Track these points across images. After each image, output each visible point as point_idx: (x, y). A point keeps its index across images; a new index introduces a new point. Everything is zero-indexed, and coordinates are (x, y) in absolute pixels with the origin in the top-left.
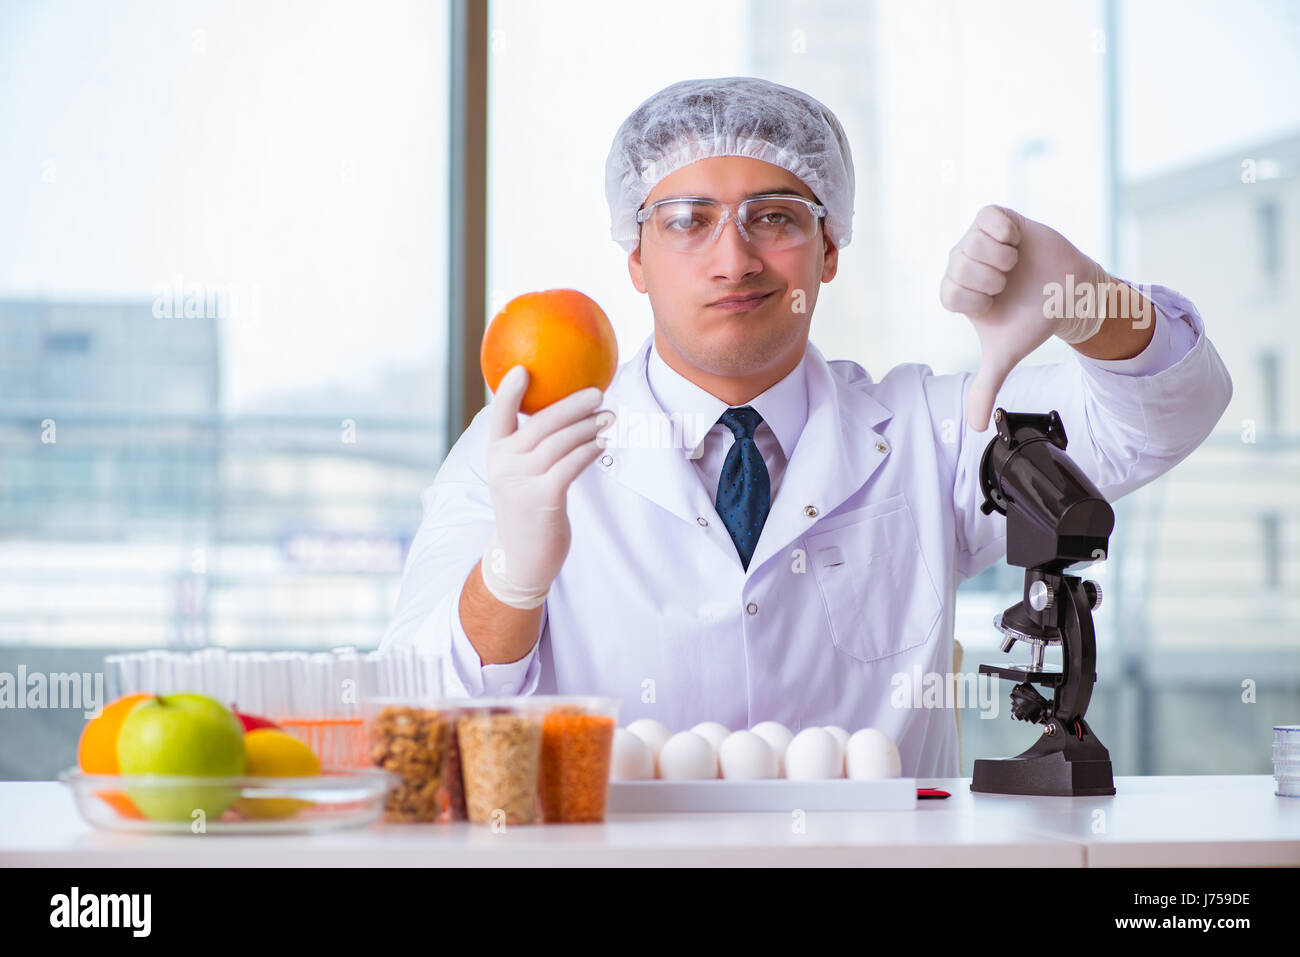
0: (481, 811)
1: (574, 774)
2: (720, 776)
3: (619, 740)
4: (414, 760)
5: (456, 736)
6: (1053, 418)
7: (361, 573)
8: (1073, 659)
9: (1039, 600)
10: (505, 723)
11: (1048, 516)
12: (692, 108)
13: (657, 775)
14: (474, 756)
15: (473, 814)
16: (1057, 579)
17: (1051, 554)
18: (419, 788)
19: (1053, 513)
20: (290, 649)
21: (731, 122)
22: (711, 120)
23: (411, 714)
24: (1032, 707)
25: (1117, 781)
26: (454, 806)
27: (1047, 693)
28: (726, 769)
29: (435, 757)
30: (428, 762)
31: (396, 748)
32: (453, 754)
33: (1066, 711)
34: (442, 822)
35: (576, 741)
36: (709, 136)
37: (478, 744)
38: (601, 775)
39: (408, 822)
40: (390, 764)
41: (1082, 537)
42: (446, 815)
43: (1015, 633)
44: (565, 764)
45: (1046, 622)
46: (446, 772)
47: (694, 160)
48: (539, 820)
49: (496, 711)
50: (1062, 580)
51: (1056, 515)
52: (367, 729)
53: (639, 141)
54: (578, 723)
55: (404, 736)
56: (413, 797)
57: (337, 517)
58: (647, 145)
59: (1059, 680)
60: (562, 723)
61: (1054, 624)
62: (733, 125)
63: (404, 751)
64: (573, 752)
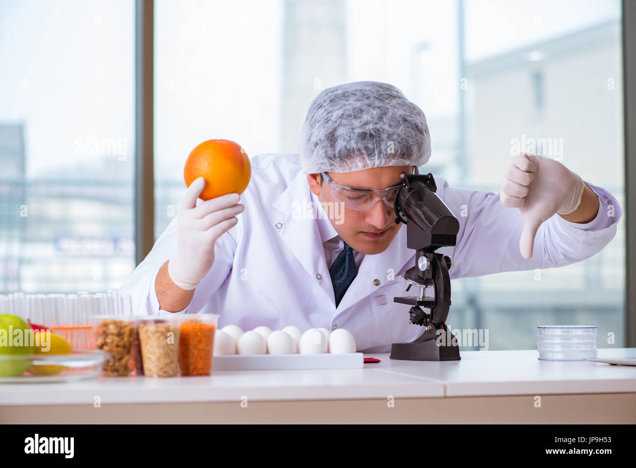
0: (150, 370)
1: (196, 352)
2: (268, 353)
3: (218, 335)
4: (117, 346)
5: (138, 334)
7: (93, 256)
8: (440, 294)
9: (422, 266)
10: (162, 327)
11: (428, 226)
12: (363, 142)
13: (237, 353)
14: (146, 344)
15: (146, 372)
16: (432, 255)
17: (428, 243)
18: (120, 359)
19: (429, 223)
20: (56, 293)
22: (374, 149)
23: (115, 323)
24: (420, 318)
25: (462, 354)
26: (137, 368)
27: (427, 311)
28: (270, 350)
29: (127, 345)
30: (124, 347)
31: (109, 340)
32: (136, 343)
33: (436, 320)
34: (132, 376)
35: (196, 336)
36: (373, 158)
37: (149, 338)
38: (209, 352)
39: (115, 376)
40: (106, 348)
41: (443, 235)
42: (134, 373)
43: (410, 282)
44: (191, 347)
45: (426, 276)
46: (133, 351)
47: (364, 169)
48: (179, 375)
49: (158, 322)
50: (434, 256)
51: (431, 224)
52: (94, 331)
53: (335, 156)
54: (198, 327)
55: (113, 334)
56: (117, 364)
57: (83, 229)
58: (339, 159)
59: (433, 305)
60: (190, 327)
61: (430, 277)
62: (386, 154)
63: (112, 342)
64: (195, 342)
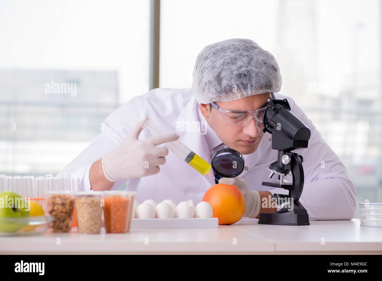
6: (285, 101)
12: (240, 80)
21: (255, 86)
22: (247, 84)
36: (247, 90)
47: (241, 98)
53: (222, 91)
58: (225, 93)
62: (256, 87)
